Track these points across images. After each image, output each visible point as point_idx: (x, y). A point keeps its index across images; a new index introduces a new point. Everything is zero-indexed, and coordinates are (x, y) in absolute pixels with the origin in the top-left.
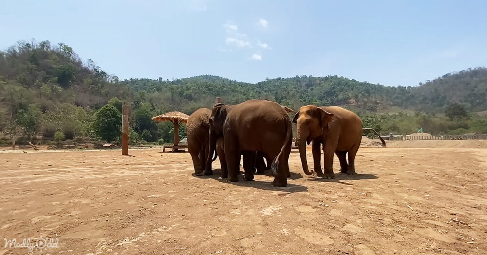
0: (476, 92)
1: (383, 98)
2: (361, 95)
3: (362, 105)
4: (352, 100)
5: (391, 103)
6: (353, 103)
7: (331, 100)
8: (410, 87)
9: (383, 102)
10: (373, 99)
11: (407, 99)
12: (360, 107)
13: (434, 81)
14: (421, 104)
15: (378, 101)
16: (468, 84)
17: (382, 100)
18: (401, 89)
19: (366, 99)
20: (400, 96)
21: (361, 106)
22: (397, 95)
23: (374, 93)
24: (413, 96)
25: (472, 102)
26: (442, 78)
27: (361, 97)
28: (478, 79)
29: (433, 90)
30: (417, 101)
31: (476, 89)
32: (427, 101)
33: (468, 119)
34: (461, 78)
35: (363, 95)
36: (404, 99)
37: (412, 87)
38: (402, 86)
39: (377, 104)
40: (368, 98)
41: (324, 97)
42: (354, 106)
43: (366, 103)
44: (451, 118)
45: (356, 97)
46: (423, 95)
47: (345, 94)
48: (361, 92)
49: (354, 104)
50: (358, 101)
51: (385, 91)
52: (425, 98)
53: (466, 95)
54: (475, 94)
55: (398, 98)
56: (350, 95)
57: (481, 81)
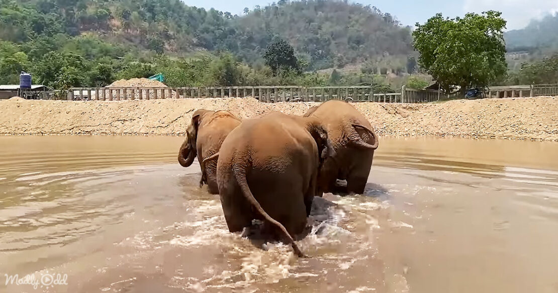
0: (318, 36)
1: (180, 26)
2: (135, 13)
3: (136, 37)
4: (116, 22)
5: (195, 40)
6: (118, 28)
7: (68, 14)
8: (229, 14)
9: (180, 35)
10: (161, 27)
11: (224, 36)
12: (131, 41)
13: (266, 8)
14: (243, 48)
15: (171, 33)
16: (310, 21)
17: (178, 32)
18: (215, 14)
19: (146, 25)
20: (212, 28)
21: (133, 38)
22: (207, 26)
23: (165, 14)
24: (232, 32)
25: (313, 53)
26: (277, 5)
27: (136, 18)
28: (323, 15)
29: (263, 25)
30: (239, 43)
31: (319, 32)
32: (254, 44)
33: (299, 73)
34: (303, 9)
35: (142, 14)
36: (218, 35)
37: (233, 14)
38: (216, 9)
39: (168, 37)
40: (150, 23)
41: (53, 6)
42: (120, 36)
43: (144, 32)
44: (274, 69)
45: (125, 15)
46: (248, 33)
47: (101, 7)
48: (139, 8)
49: (120, 31)
50: (127, 26)
51: (185, 14)
52: (251, 39)
53: (306, 39)
54: (318, 39)
55: (208, 32)
56: (112, 9)
57: (327, 19)
